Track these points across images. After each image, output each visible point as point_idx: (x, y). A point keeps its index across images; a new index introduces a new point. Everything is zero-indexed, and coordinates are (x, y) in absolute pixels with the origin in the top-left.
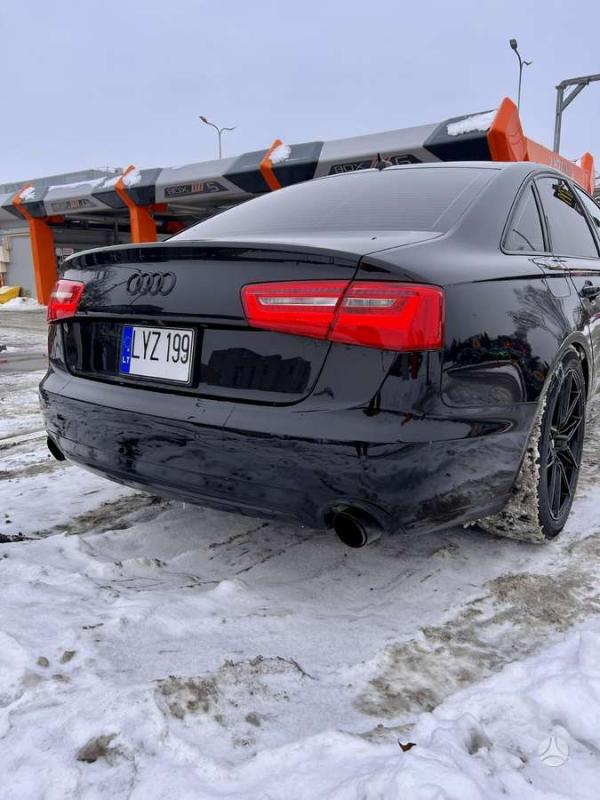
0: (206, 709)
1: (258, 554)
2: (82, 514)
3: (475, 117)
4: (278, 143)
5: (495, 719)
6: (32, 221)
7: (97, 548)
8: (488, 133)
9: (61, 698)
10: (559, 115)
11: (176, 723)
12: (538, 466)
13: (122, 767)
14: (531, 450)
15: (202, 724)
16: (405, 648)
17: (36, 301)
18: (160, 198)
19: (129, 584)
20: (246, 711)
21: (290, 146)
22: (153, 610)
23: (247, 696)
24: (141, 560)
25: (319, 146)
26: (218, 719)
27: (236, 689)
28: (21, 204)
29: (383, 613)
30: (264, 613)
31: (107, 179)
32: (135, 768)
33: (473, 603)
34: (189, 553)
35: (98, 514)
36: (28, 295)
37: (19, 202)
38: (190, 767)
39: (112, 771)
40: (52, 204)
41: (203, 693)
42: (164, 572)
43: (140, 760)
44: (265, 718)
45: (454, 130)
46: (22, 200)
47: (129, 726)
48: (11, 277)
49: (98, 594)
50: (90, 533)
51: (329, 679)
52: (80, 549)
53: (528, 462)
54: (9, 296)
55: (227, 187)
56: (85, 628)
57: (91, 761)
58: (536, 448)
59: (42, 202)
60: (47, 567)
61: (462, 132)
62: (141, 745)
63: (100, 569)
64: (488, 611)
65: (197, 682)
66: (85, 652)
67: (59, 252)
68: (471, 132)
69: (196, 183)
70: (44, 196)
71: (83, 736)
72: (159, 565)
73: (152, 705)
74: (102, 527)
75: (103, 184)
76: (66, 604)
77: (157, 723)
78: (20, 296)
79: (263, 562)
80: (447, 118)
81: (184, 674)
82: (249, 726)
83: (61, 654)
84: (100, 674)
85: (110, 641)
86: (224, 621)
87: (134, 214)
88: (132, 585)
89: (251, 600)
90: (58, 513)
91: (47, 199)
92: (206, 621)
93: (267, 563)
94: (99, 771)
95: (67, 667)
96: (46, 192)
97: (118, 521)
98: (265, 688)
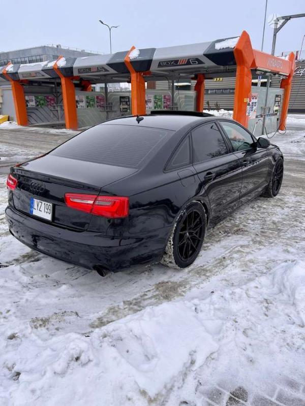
0: (44, 326)
1: (83, 273)
2: (24, 254)
3: (229, 40)
4: (133, 48)
5: (117, 330)
6: (13, 82)
7: (26, 269)
8: (234, 50)
9: (5, 323)
10: (275, 35)
11: (35, 330)
12: (172, 246)
13: (18, 341)
14: (170, 241)
15: (42, 330)
16: (114, 308)
17: (17, 123)
18: (76, 74)
19: (35, 285)
20: (56, 327)
21: (140, 50)
22: (37, 296)
23: (58, 322)
24: (40, 275)
25: (153, 50)
26: (47, 329)
27: (55, 320)
28: (7, 74)
29: (115, 295)
30: (74, 296)
31: (49, 62)
32: (21, 341)
33: (146, 292)
34: (58, 272)
35: (29, 254)
36: (13, 120)
37: (5, 72)
38: (34, 341)
39: (16, 342)
40: (22, 74)
41: (45, 322)
42: (48, 280)
43: (23, 339)
44: (61, 329)
45: (218, 46)
46: (8, 71)
47: (21, 331)
48: (4, 111)
49: (22, 290)
50: (26, 263)
51: (85, 317)
52: (20, 271)
53: (169, 245)
54: (3, 121)
55: (108, 70)
56: (14, 302)
57: (11, 339)
58: (172, 241)
59: (17, 73)
60: (7, 279)
61: (222, 48)
62: (24, 336)
63: (25, 279)
64: (150, 295)
65: (44, 319)
66: (13, 310)
67: (27, 98)
68: (226, 48)
69: (94, 67)
70: (18, 69)
71: (9, 333)
72: (46, 277)
73: (29, 326)
74: (30, 260)
75: (47, 65)
76: (10, 294)
77: (30, 330)
78: (8, 120)
79: (83, 276)
80: (215, 40)
81: (40, 316)
82: (56, 331)
83: (6, 311)
84: (16, 317)
85: (22, 306)
86: (59, 299)
87: (63, 81)
88: (36, 285)
89: (71, 291)
90: (15, 253)
91: (19, 71)
92: (53, 299)
93: (84, 276)
94: (13, 342)
95: (8, 314)
96: (19, 67)
97: (36, 257)
98: (64, 320)
